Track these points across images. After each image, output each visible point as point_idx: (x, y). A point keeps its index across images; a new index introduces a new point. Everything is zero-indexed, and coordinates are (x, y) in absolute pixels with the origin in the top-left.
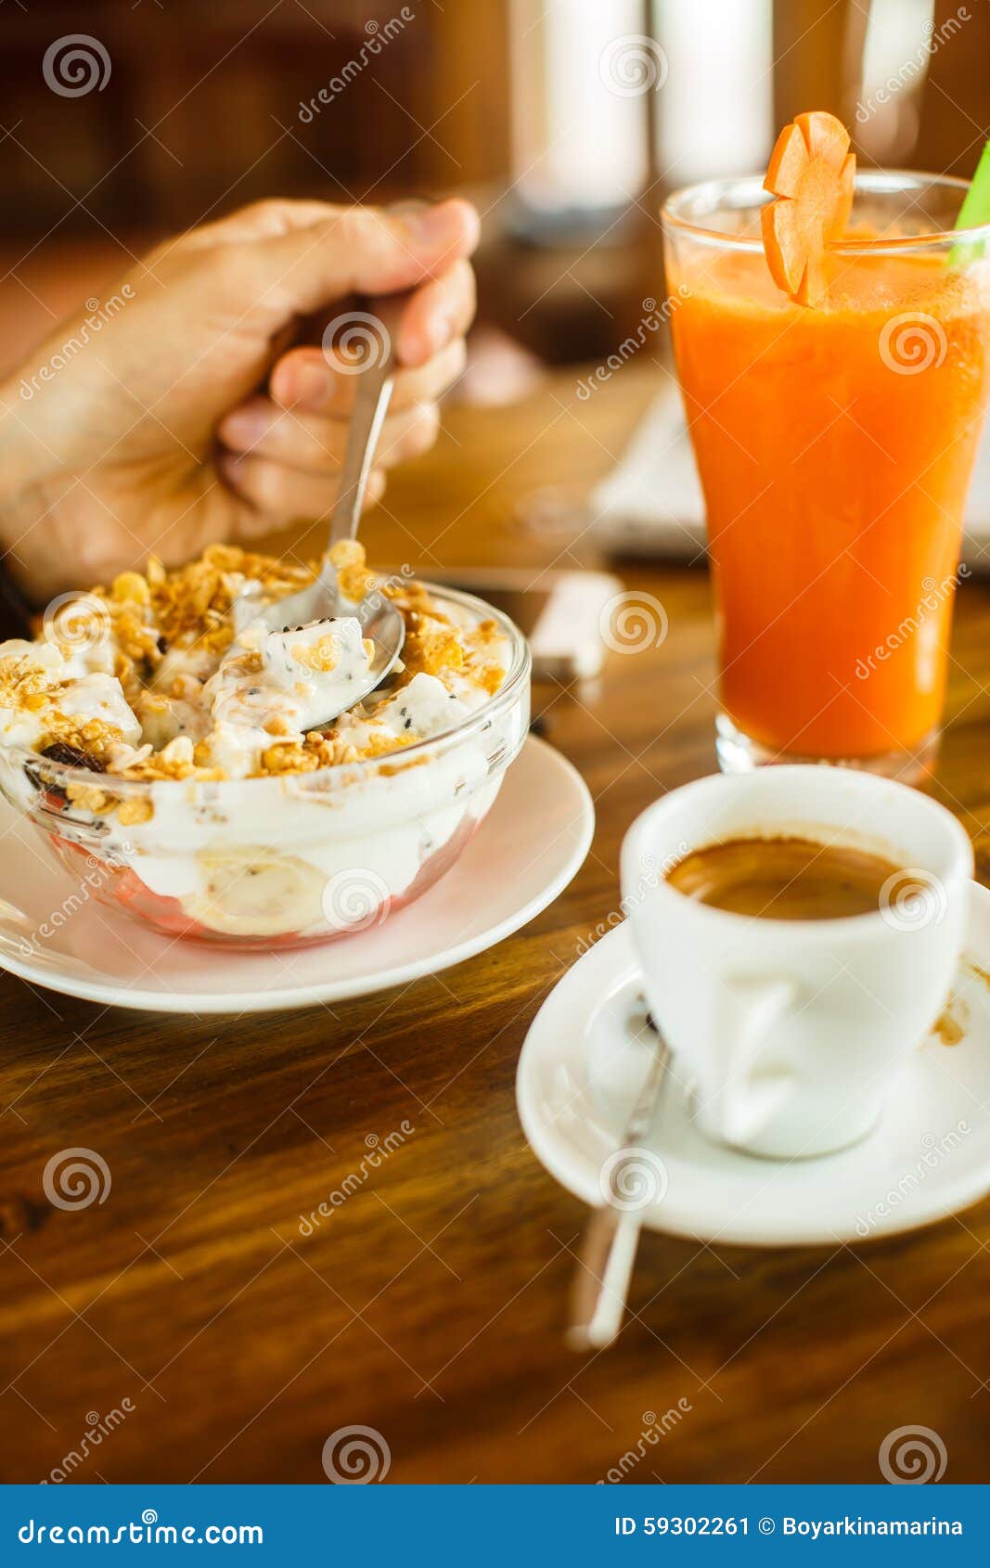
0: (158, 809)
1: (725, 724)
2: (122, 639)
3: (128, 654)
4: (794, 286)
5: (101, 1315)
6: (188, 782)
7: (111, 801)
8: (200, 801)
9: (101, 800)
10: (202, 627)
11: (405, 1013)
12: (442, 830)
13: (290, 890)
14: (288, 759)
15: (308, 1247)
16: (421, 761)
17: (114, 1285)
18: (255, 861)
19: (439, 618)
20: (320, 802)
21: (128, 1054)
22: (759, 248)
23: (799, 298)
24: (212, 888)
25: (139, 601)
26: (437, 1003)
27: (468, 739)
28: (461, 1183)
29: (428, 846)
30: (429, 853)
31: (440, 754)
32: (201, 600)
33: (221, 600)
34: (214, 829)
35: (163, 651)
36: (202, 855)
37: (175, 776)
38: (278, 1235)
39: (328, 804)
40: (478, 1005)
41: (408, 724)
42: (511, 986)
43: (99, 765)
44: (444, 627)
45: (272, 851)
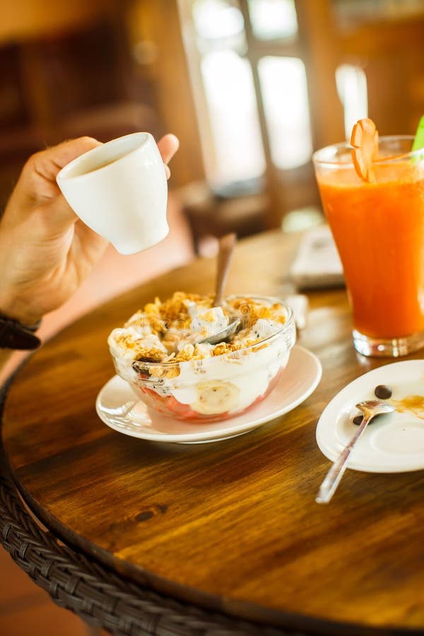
0: (181, 371)
1: (356, 334)
2: (153, 326)
3: (156, 330)
4: (365, 176)
5: (194, 533)
6: (192, 360)
7: (165, 372)
8: (196, 367)
9: (162, 372)
10: (178, 318)
11: (269, 435)
12: (274, 371)
13: (227, 395)
14: (222, 351)
15: (258, 503)
16: (265, 346)
17: (196, 523)
18: (216, 385)
19: (258, 304)
20: (235, 363)
21: (178, 460)
22: (352, 166)
23: (366, 180)
24: (201, 398)
25: (155, 312)
26: (280, 430)
27: (279, 337)
28: (303, 479)
29: (270, 376)
30: (271, 379)
31: (271, 343)
32: (177, 311)
33: (184, 309)
34: (202, 376)
35: (167, 328)
36: (198, 386)
37: (187, 360)
38: (247, 502)
39: (239, 363)
40: (292, 430)
41: (258, 336)
42: (302, 422)
43: (158, 361)
44: (260, 307)
45: (219, 381)
